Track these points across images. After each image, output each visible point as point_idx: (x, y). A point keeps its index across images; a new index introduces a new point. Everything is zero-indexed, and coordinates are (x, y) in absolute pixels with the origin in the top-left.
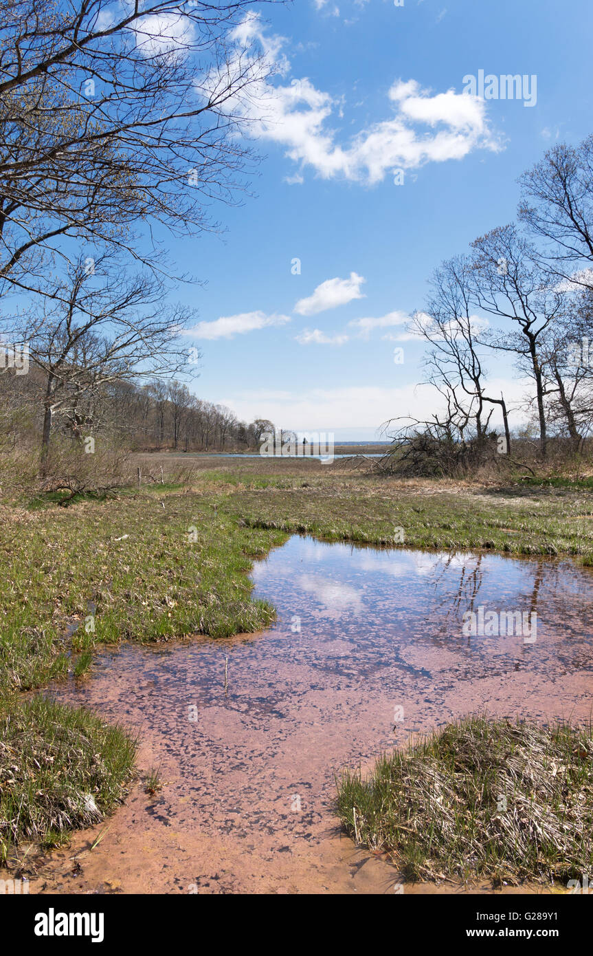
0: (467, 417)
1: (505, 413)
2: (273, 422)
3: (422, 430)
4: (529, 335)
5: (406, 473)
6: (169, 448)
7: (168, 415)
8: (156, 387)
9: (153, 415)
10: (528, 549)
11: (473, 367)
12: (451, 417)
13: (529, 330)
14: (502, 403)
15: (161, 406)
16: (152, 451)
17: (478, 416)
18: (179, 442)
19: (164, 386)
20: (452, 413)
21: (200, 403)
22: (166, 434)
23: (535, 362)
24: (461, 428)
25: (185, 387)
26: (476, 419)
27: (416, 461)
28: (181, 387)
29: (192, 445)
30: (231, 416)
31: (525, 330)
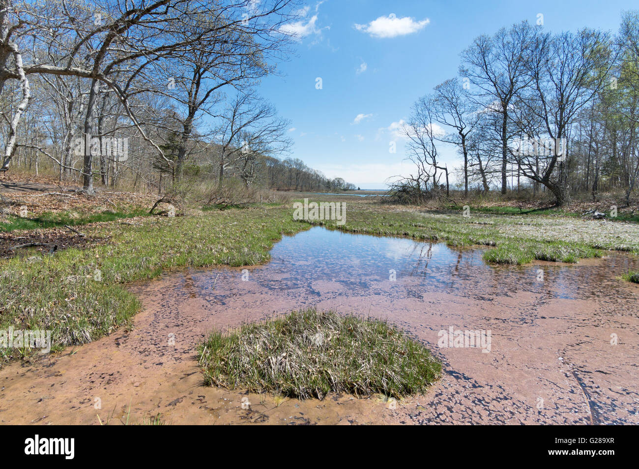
0: (429, 176)
1: (447, 175)
2: (344, 179)
3: (404, 182)
4: (462, 135)
5: (395, 202)
6: (294, 190)
7: (294, 174)
8: (288, 161)
9: (287, 175)
10: (424, 236)
11: (433, 151)
12: (420, 176)
13: (462, 133)
14: (446, 169)
15: (290, 170)
16: (286, 191)
17: (434, 176)
18: (298, 187)
19: (292, 161)
20: (421, 174)
21: (308, 169)
22: (293, 183)
23: (464, 149)
24: (426, 182)
25: (302, 161)
26: (433, 177)
27: (400, 197)
28: (300, 162)
29: (304, 188)
30: (323, 175)
31: (460, 133)
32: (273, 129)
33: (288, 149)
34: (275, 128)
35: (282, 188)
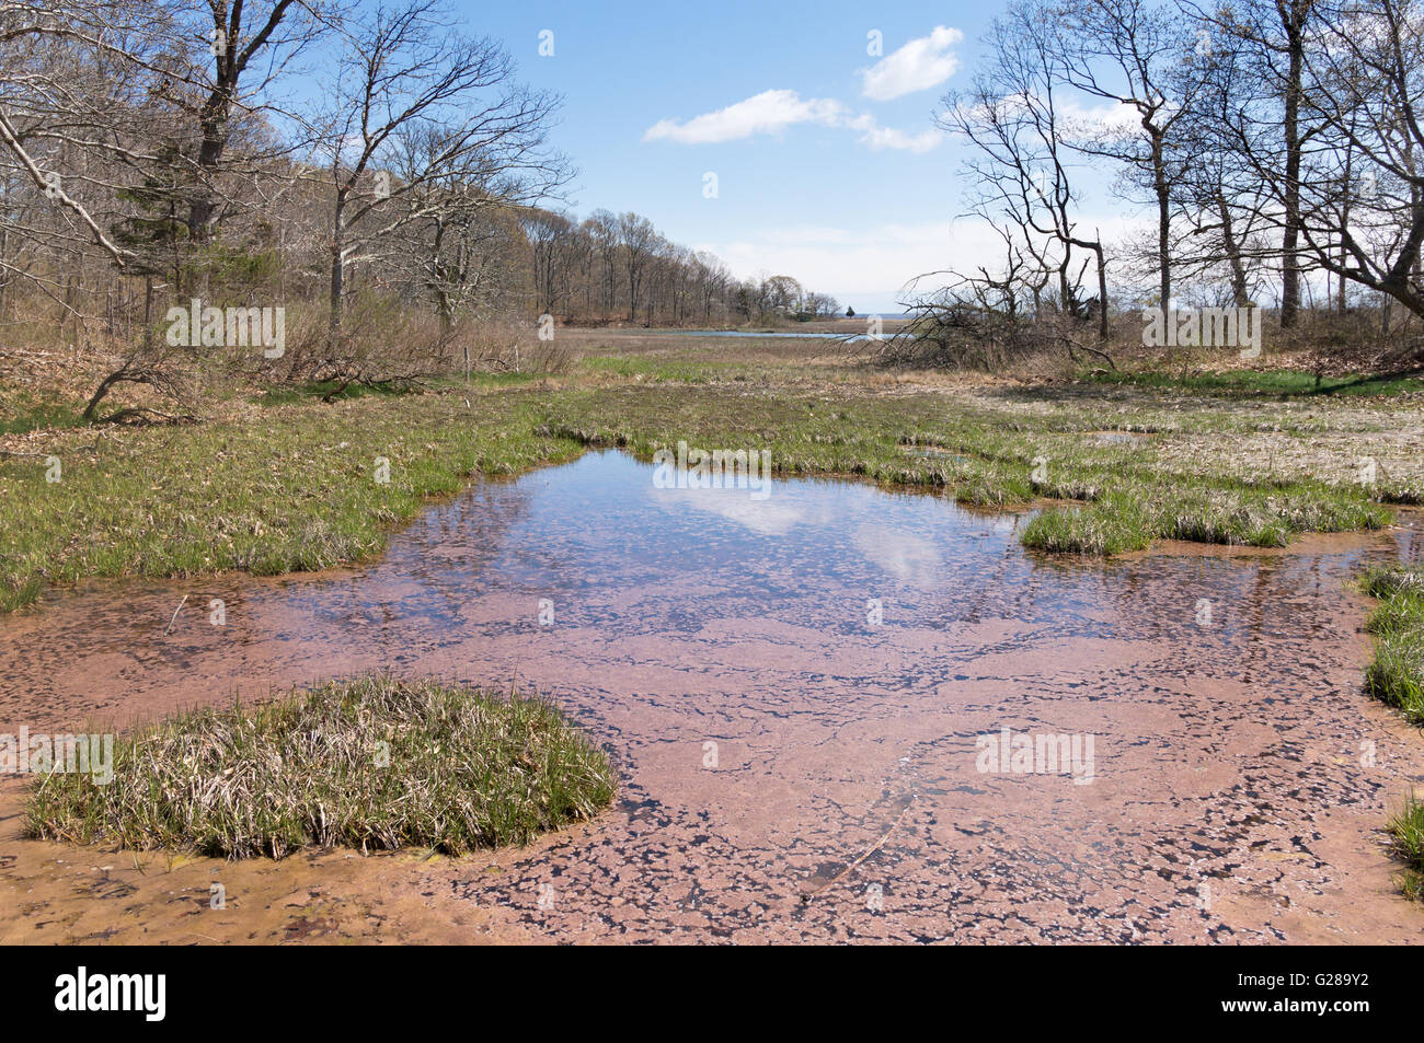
0: (1048, 271)
1: (1101, 265)
2: (799, 281)
3: (967, 293)
4: (1153, 130)
5: (920, 364)
6: (622, 320)
7: (622, 270)
8: (601, 224)
9: (599, 269)
11: (1057, 186)
12: (1013, 272)
13: (1153, 122)
14: (1096, 247)
15: (610, 254)
16: (595, 325)
17: (1063, 269)
18: (639, 312)
19: (612, 221)
20: (1015, 264)
21: (671, 248)
22: (618, 298)
23: (1160, 175)
24: (1037, 290)
25: (646, 223)
26: (1058, 274)
27: (943, 345)
28: (640, 223)
29: (657, 315)
30: (722, 270)
31: (1146, 123)
32: (502, 124)
33: (560, 190)
34: (511, 123)
35: (583, 317)
